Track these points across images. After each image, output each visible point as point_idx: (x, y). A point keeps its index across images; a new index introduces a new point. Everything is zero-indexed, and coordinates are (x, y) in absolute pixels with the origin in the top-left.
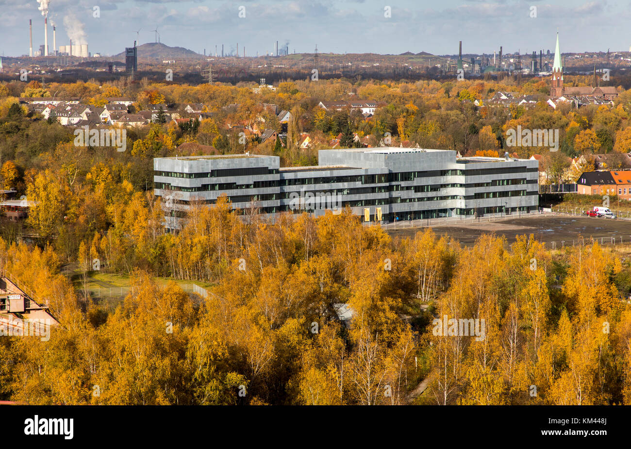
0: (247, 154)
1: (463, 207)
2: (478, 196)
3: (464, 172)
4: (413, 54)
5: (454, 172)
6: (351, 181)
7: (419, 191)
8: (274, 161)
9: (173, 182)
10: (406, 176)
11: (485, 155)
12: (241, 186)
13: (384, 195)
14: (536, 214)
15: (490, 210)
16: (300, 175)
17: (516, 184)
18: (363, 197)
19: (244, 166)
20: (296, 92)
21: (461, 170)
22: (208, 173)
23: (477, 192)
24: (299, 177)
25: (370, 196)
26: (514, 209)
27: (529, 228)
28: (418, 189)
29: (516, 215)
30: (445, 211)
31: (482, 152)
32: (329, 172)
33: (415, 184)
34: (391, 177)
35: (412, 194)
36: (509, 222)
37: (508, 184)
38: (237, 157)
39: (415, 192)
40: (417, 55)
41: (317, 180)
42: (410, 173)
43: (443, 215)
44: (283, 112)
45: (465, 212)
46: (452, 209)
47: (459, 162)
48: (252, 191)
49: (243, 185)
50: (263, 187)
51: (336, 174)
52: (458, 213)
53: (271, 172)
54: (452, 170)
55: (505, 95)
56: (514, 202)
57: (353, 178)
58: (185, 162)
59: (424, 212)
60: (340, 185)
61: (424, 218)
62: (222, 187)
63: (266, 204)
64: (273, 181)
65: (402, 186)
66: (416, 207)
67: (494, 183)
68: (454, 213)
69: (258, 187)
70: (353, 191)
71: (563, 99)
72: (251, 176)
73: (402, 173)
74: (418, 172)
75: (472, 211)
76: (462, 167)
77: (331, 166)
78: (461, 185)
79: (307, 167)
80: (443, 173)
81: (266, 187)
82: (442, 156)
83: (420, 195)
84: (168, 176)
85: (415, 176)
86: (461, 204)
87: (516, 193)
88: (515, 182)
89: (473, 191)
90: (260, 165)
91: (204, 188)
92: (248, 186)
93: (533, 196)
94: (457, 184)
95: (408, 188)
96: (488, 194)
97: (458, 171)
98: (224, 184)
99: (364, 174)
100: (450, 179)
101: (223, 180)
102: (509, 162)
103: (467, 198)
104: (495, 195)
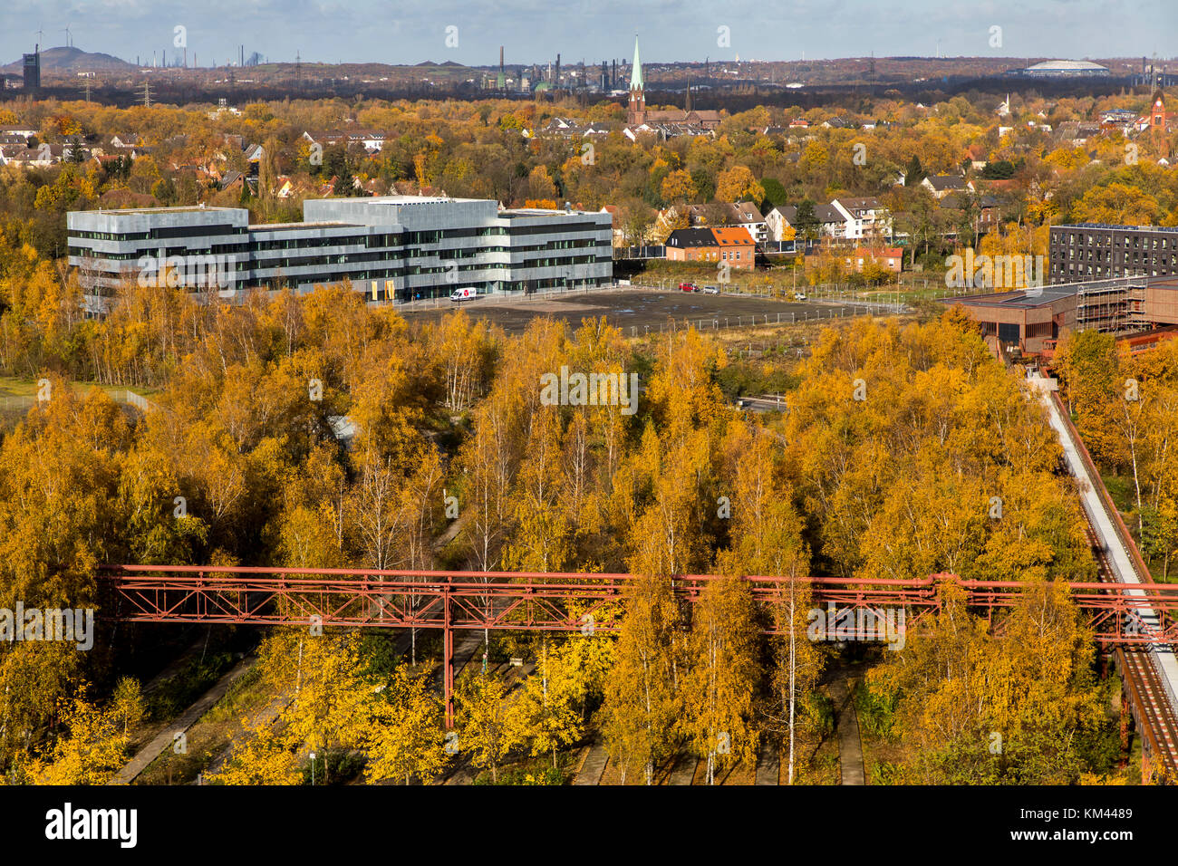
0: (202, 205)
1: (509, 279)
2: (529, 264)
3: (509, 231)
4: (435, 65)
5: (495, 230)
6: (350, 244)
7: (446, 258)
8: (241, 216)
9: (96, 245)
10: (428, 237)
11: (538, 207)
12: (194, 252)
13: (397, 263)
14: (609, 289)
15: (546, 283)
16: (278, 236)
17: (581, 246)
18: (367, 266)
19: (198, 223)
20: (270, 117)
21: (504, 228)
22: (145, 233)
23: (527, 258)
24: (276, 238)
25: (378, 265)
26: (578, 282)
27: (599, 307)
28: (445, 254)
29: (581, 290)
30: (482, 285)
31: (534, 203)
32: (319, 230)
33: (441, 248)
34: (407, 237)
35: (436, 261)
36: (572, 300)
37: (570, 246)
38: (187, 210)
39: (441, 258)
40: (441, 65)
41: (302, 243)
42: (433, 232)
44: (251, 147)
45: (510, 286)
46: (492, 283)
47: (501, 216)
49: (196, 250)
50: (225, 252)
51: (329, 233)
52: (501, 287)
53: (236, 231)
54: (492, 228)
55: (565, 122)
56: (579, 271)
57: (353, 240)
58: (112, 217)
60: (335, 250)
62: (168, 252)
64: (240, 245)
65: (422, 250)
66: (442, 279)
67: (551, 245)
68: (495, 288)
69: (219, 252)
70: (353, 258)
71: (645, 127)
72: (207, 237)
73: (422, 233)
74: (444, 231)
75: (521, 284)
76: (506, 223)
77: (322, 223)
78: (505, 249)
79: (288, 225)
80: (480, 232)
81: (230, 252)
82: (477, 208)
83: (447, 263)
84: (88, 237)
85: (440, 237)
86: (505, 275)
87: (581, 260)
88: (580, 243)
89: (522, 257)
90: (221, 222)
91: (141, 253)
92: (203, 251)
93: (605, 264)
94: (499, 247)
95: (431, 253)
96: (543, 261)
97: (501, 230)
98: (170, 248)
99: (368, 233)
100: (489, 240)
101: (170, 243)
102: (571, 215)
103: (513, 266)
104: (551, 262)
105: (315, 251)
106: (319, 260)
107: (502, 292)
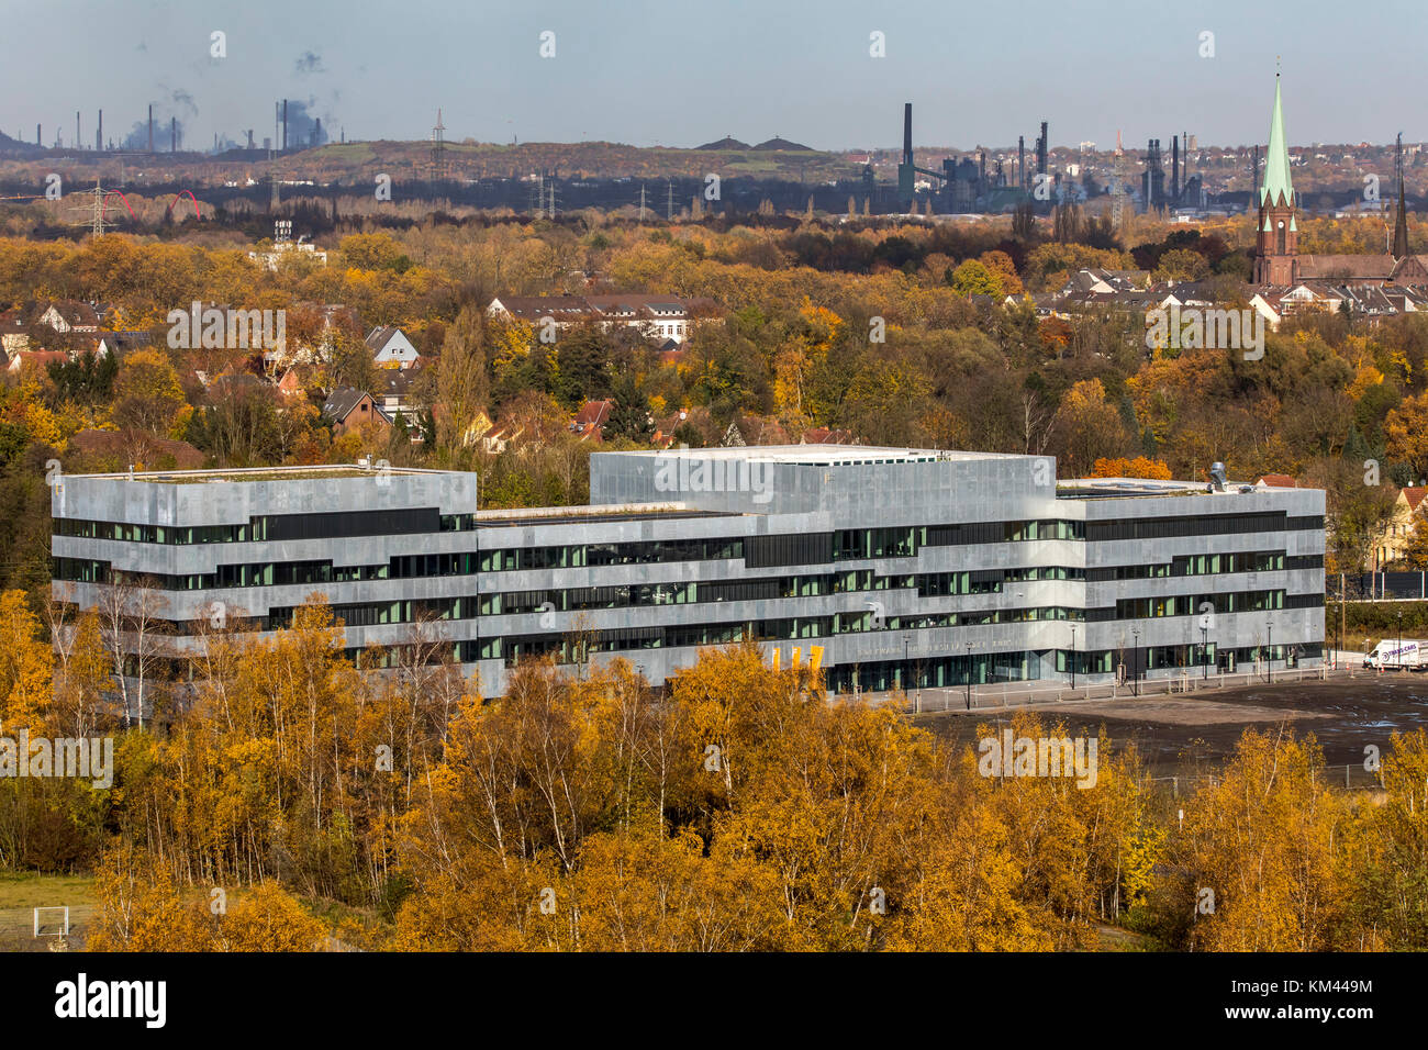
0: (363, 462)
1: (1081, 646)
2: (1130, 609)
3: (1081, 530)
4: (744, 147)
5: (1046, 526)
6: (710, 556)
7: (933, 593)
8: (460, 488)
9: (120, 555)
10: (891, 541)
11: (1126, 473)
12: (348, 572)
13: (814, 604)
14: (1323, 667)
15: (1170, 656)
16: (544, 537)
17: (1253, 568)
18: (748, 610)
19: (360, 503)
20: (403, 265)
21: (1071, 523)
22: (238, 527)
23: (1125, 596)
24: (538, 543)
25: (774, 609)
26: (1243, 655)
27: (1311, 715)
28: (935, 584)
29: (1251, 673)
30: (1015, 659)
32: (638, 524)
33: (921, 569)
34: (849, 542)
35: (913, 604)
36: (1238, 696)
37: (1224, 569)
38: (332, 475)
39: (922, 594)
40: (759, 147)
41: (598, 556)
42: (902, 532)
43: (1011, 672)
44: (378, 332)
45: (1081, 662)
46: (1040, 653)
47: (1062, 494)
48: (387, 589)
49: (355, 569)
50: (420, 573)
51: (662, 531)
52: (1062, 666)
53: (446, 525)
54: (1043, 523)
55: (1105, 279)
56: (1246, 628)
57: (713, 548)
58: (161, 488)
59: (948, 662)
60: (675, 571)
61: (948, 683)
62: (285, 573)
63: (431, 631)
64: (456, 557)
65: (879, 573)
66: (924, 644)
67: (1180, 566)
68: (1045, 664)
69: (407, 574)
70: (710, 591)
71: (1304, 292)
72: (381, 539)
73: (877, 532)
74: (930, 529)
75: (1108, 658)
76: (1077, 510)
77: (638, 507)
78: (1072, 573)
79: (559, 511)
80: (1010, 530)
81: (431, 574)
82: (1008, 473)
83: (935, 605)
84: (101, 535)
85: (918, 543)
86: (1077, 636)
87: (1249, 601)
88: (1249, 562)
89: (1112, 592)
90: (414, 502)
91: (227, 576)
92: (370, 572)
93: (1308, 611)
94: (1056, 568)
95: (896, 582)
96: (1162, 601)
97: (1062, 527)
98: (291, 564)
99: (752, 532)
100: (1039, 552)
101: (288, 551)
102: (1229, 495)
103: (1092, 615)
104: (1182, 606)
105: (626, 575)
106: (636, 596)
107: (1066, 679)
